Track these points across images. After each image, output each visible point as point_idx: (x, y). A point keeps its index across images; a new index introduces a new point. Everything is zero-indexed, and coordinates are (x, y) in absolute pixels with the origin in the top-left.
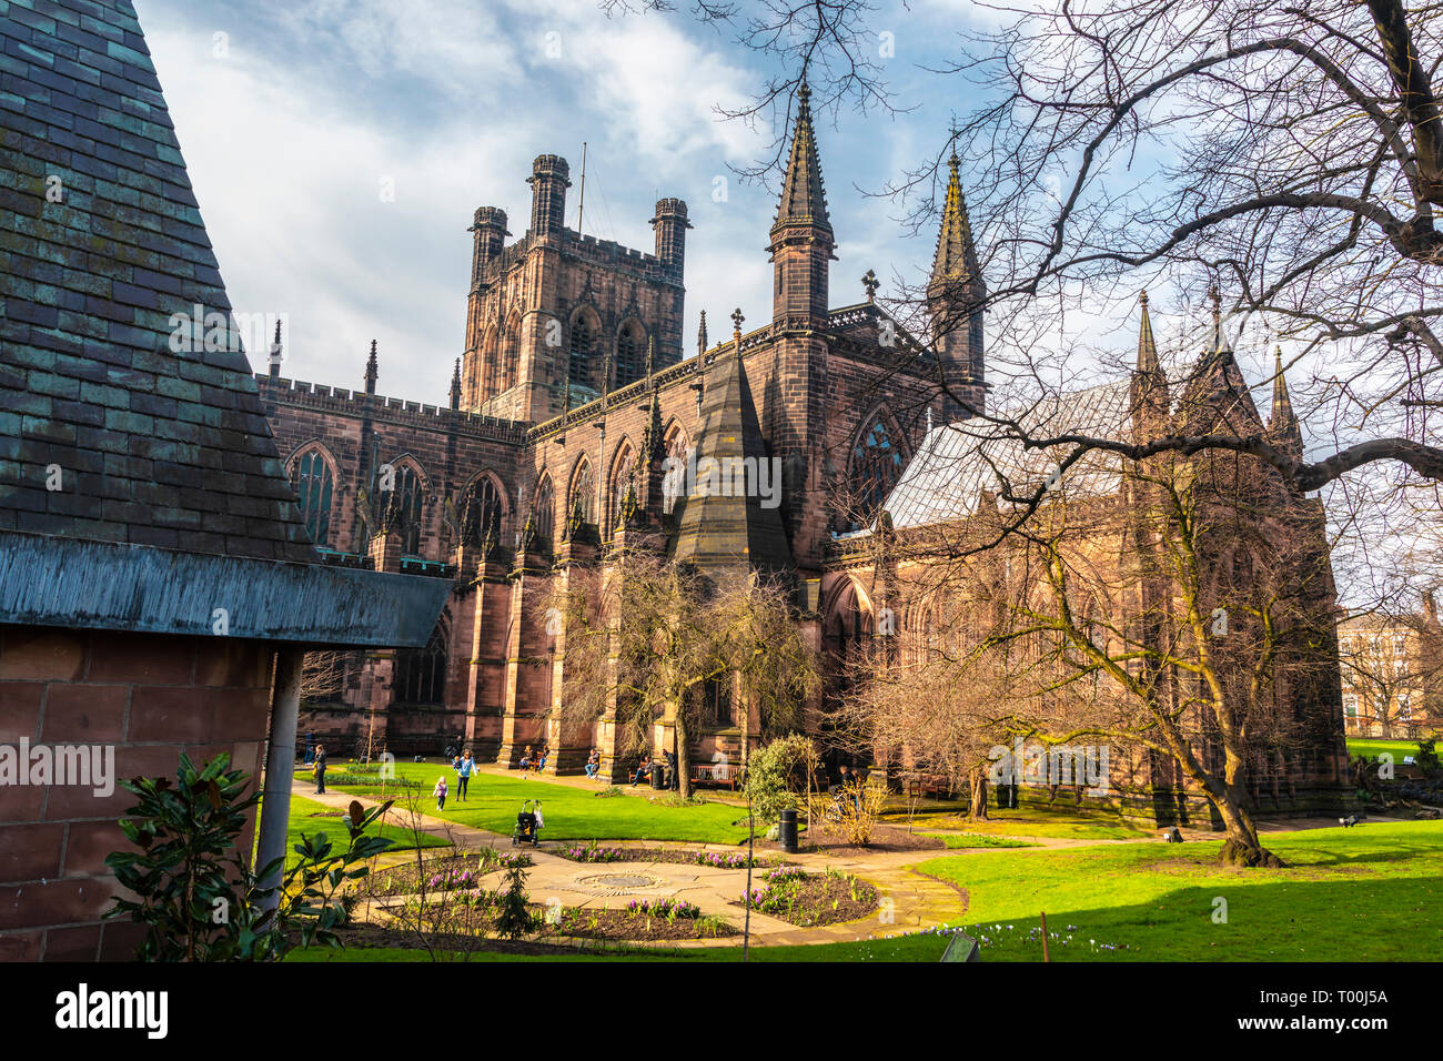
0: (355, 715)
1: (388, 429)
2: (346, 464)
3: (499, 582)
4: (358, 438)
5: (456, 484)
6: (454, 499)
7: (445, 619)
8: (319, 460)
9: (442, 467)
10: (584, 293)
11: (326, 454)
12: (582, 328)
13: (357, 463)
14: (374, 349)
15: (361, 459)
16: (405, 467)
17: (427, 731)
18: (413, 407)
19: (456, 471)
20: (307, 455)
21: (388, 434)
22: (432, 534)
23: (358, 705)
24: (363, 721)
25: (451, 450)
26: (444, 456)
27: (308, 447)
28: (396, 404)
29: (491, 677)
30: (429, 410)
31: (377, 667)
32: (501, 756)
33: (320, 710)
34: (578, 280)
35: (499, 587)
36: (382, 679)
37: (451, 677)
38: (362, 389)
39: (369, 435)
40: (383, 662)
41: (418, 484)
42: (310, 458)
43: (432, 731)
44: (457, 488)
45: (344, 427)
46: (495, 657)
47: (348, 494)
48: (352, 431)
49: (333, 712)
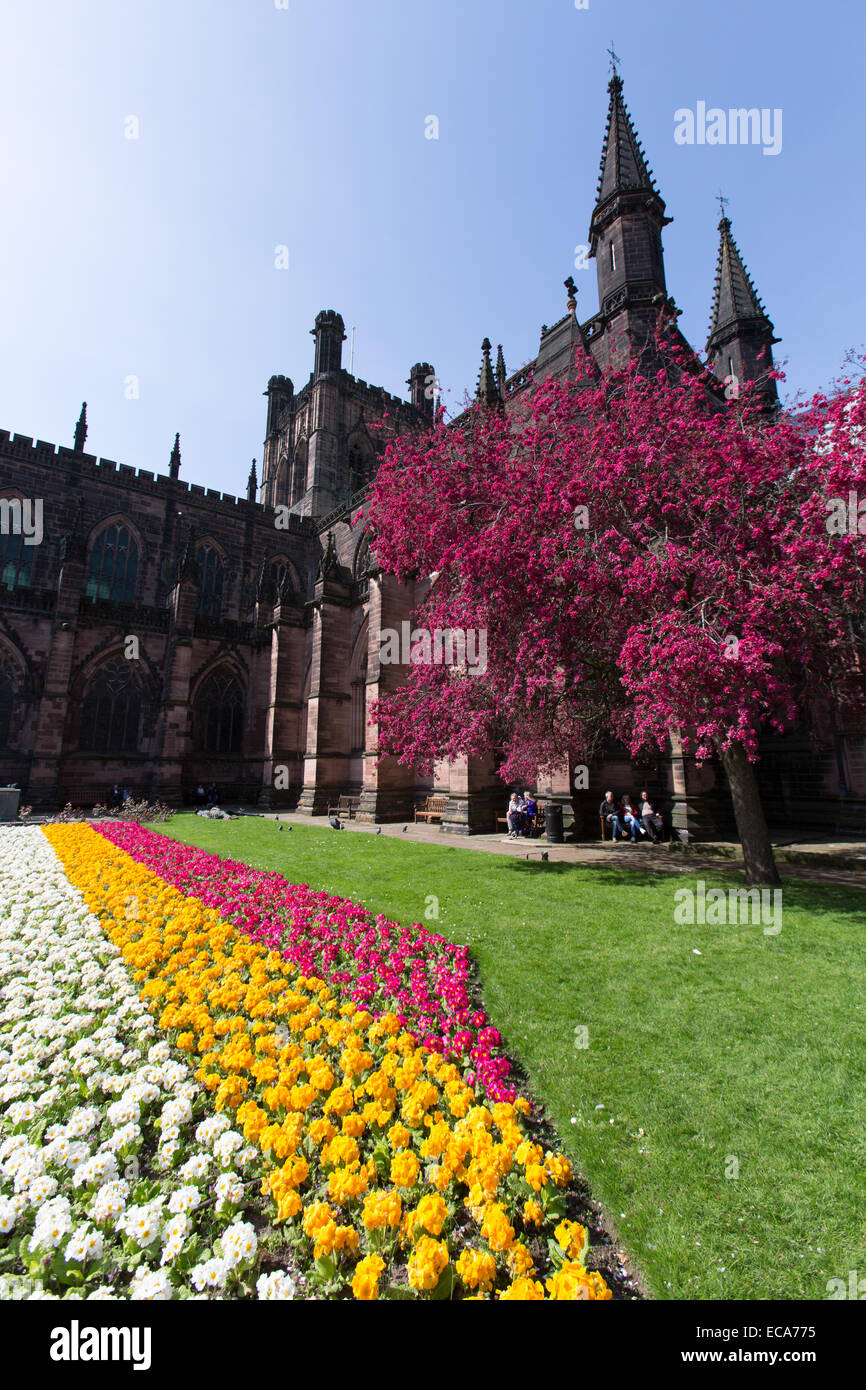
0: (150, 764)
1: (191, 510)
2: (150, 537)
3: (295, 626)
4: (162, 515)
5: (253, 564)
6: (252, 577)
7: (243, 672)
8: (125, 532)
9: (240, 548)
10: (359, 424)
11: (131, 527)
12: (357, 452)
13: (161, 537)
14: (177, 441)
15: (164, 535)
16: (208, 546)
17: (226, 780)
18: (214, 494)
19: (253, 553)
20: (112, 528)
21: (191, 515)
22: (233, 606)
23: (153, 753)
24: (157, 770)
25: (248, 535)
26: (242, 539)
27: (113, 520)
28: (198, 490)
29: (288, 721)
30: (229, 499)
31: (170, 713)
32: (302, 801)
33: (112, 759)
34: (353, 413)
35: (295, 630)
36: (177, 726)
37: (249, 727)
38: (166, 473)
39: (173, 514)
40: (177, 708)
41: (219, 562)
42: (116, 530)
43: (231, 779)
44: (254, 568)
45: (149, 505)
46: (292, 701)
47: (153, 565)
48: (157, 509)
49: (126, 761)
